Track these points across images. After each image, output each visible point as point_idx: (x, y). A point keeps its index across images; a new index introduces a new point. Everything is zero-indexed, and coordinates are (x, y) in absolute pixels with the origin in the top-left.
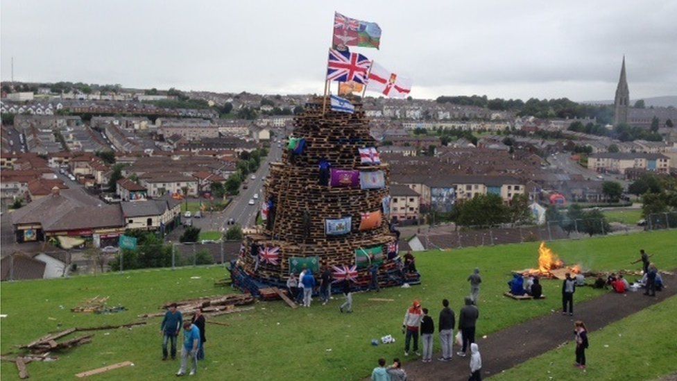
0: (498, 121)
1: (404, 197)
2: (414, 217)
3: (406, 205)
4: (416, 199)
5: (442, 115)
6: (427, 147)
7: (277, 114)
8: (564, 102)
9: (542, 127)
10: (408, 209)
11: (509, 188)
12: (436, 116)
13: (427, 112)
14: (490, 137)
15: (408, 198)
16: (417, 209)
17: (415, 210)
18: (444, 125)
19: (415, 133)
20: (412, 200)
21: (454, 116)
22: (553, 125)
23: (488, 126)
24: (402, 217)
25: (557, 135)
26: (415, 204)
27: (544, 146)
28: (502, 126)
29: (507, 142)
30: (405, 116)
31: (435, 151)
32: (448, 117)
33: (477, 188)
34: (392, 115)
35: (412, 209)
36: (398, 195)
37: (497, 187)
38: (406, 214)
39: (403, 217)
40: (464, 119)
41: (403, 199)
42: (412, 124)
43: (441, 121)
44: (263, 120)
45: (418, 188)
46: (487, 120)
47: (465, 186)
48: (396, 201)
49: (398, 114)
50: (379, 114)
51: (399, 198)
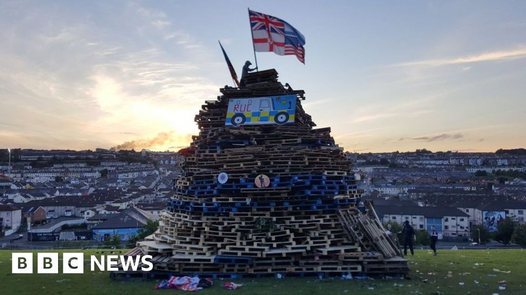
1: (455, 217)
2: (465, 235)
3: (457, 224)
4: (466, 219)
5: (500, 162)
7: (367, 164)
10: (459, 227)
12: (495, 163)
13: (487, 160)
15: (459, 218)
16: (467, 228)
17: (465, 228)
18: (503, 169)
19: (475, 175)
20: (462, 220)
21: (511, 163)
24: (453, 234)
26: (465, 223)
30: (468, 163)
31: (493, 187)
32: (506, 164)
34: (457, 163)
35: (462, 228)
36: (449, 216)
38: (457, 231)
39: (455, 234)
40: (519, 165)
41: (454, 219)
42: (474, 169)
43: (499, 166)
44: (358, 168)
45: (470, 211)
48: (447, 220)
49: (463, 162)
50: (446, 162)
51: (450, 218)
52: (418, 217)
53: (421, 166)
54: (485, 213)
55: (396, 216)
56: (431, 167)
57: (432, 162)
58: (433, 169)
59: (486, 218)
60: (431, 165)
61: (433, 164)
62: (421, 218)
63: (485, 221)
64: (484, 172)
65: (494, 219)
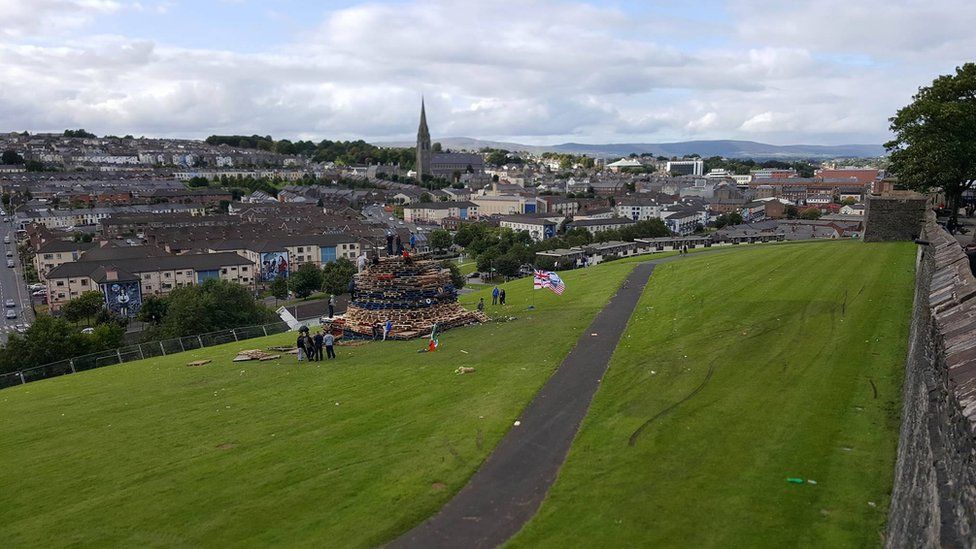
0: (291, 168)
1: (235, 267)
3: (238, 276)
4: (249, 268)
5: (221, 161)
6: (217, 203)
8: (360, 144)
9: (344, 173)
10: (242, 280)
11: (345, 247)
12: (213, 162)
13: (202, 157)
14: (292, 188)
15: (241, 268)
16: (252, 279)
17: (250, 281)
18: (228, 174)
19: (191, 185)
20: (245, 269)
21: (237, 162)
22: (355, 172)
23: (282, 175)
25: (365, 184)
26: (249, 274)
27: (355, 197)
28: (300, 174)
29: (313, 194)
30: (172, 162)
31: (230, 207)
32: (230, 164)
33: (309, 249)
34: (154, 162)
35: (245, 280)
36: (227, 265)
37: (330, 247)
40: (250, 167)
41: (235, 269)
42: (184, 174)
43: (222, 169)
45: (250, 255)
46: (278, 166)
47: (296, 248)
48: (225, 272)
49: (162, 160)
50: (133, 160)
51: (229, 269)
52: (184, 272)
53: (91, 168)
54: (263, 255)
55: (151, 274)
56: (109, 169)
57: (111, 159)
58: (118, 175)
59: (265, 263)
60: (109, 165)
61: (112, 164)
62: (189, 273)
63: (264, 266)
64: (204, 179)
65: (274, 262)
